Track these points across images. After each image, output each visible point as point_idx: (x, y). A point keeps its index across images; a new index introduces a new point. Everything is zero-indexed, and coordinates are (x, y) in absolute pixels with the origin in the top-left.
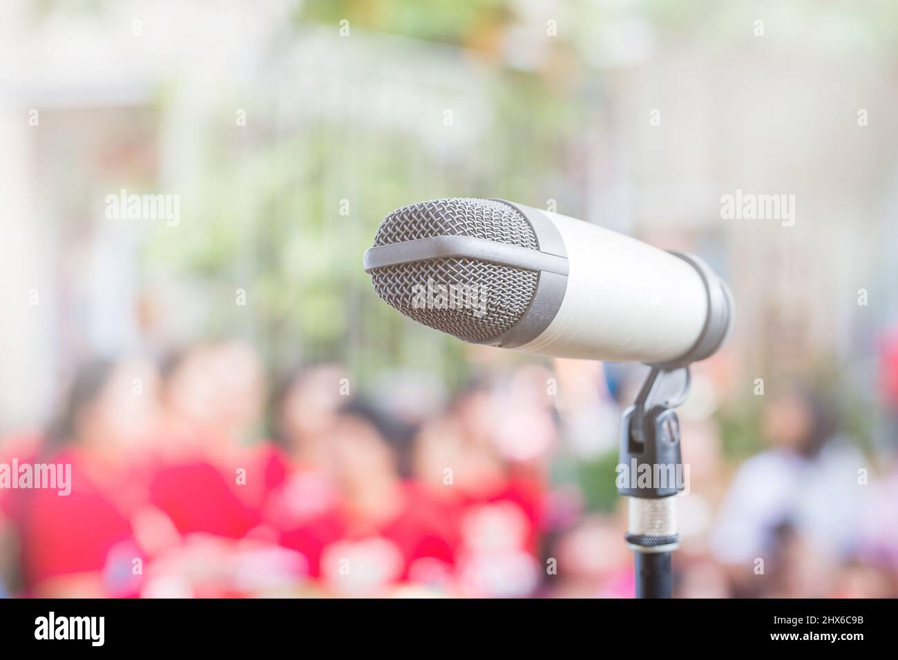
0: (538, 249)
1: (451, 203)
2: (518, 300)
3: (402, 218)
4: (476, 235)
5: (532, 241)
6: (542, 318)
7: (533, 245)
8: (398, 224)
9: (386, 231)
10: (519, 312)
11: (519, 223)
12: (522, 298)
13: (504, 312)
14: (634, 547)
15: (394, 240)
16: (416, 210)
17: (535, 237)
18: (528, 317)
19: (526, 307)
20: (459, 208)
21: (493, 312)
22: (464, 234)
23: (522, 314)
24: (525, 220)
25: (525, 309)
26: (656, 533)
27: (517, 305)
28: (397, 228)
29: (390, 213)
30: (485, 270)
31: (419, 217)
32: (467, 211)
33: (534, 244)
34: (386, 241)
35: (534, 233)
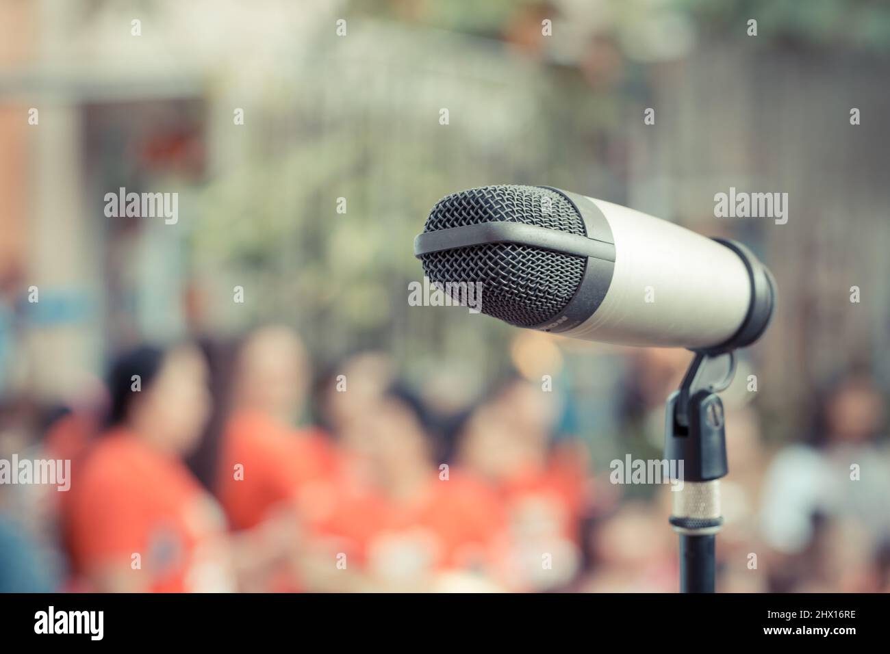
0: (586, 236)
1: (500, 190)
2: (566, 286)
3: (452, 205)
4: (525, 221)
5: (579, 227)
6: (589, 303)
7: (580, 232)
8: (449, 210)
9: (436, 217)
10: (567, 297)
11: (567, 210)
12: (570, 283)
13: (552, 297)
14: (678, 529)
15: (445, 226)
16: (465, 197)
17: (583, 224)
18: (576, 302)
19: (573, 292)
20: (509, 194)
21: (541, 297)
22: (513, 220)
23: (570, 299)
24: (573, 207)
25: (573, 294)
26: (700, 516)
27: (565, 290)
28: (447, 214)
29: (440, 200)
30: (533, 256)
31: (469, 203)
32: (516, 198)
33: (582, 230)
34: (436, 227)
35: (582, 220)
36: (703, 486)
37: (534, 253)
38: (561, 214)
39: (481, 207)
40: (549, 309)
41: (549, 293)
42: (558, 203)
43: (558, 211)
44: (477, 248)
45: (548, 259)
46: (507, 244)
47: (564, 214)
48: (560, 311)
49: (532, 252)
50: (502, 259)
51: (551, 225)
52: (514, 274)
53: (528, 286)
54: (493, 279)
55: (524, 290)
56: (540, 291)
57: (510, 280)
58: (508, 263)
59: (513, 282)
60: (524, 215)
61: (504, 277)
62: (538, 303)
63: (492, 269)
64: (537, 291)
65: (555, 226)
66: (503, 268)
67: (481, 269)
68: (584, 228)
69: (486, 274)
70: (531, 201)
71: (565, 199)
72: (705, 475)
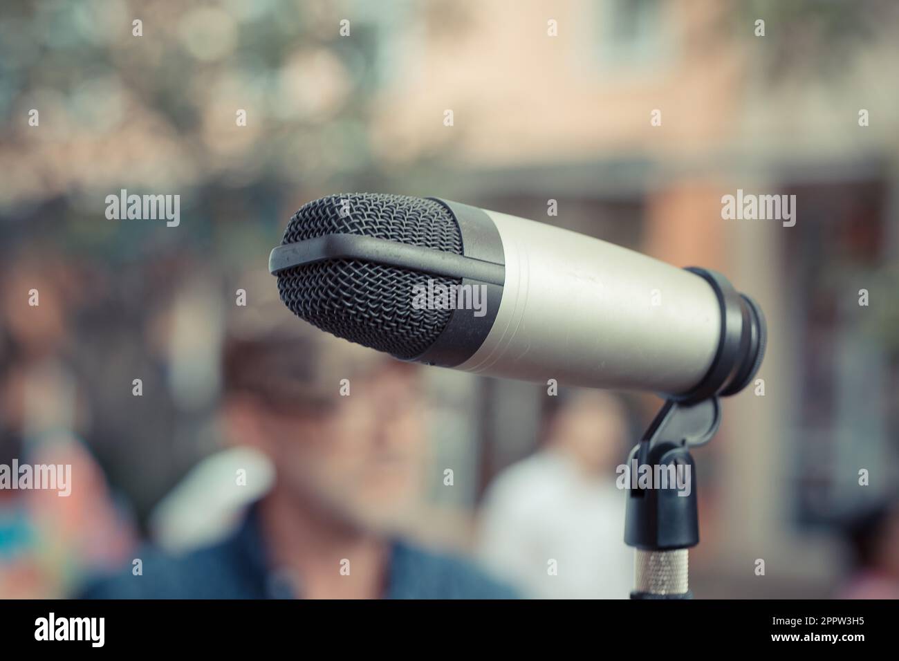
36: (663, 556)
37: (385, 271)
38: (432, 229)
39: (328, 216)
40: (418, 337)
41: (413, 320)
42: (434, 216)
43: (429, 225)
44: (326, 264)
45: (406, 279)
46: (349, 260)
47: (436, 228)
48: (434, 340)
49: (382, 270)
50: (343, 277)
51: (413, 241)
52: (359, 296)
53: (382, 310)
54: (335, 301)
55: (377, 315)
56: (400, 316)
57: (355, 302)
58: (350, 282)
59: (360, 305)
60: (375, 227)
61: (347, 299)
62: (401, 330)
63: (332, 289)
64: (396, 316)
65: (419, 241)
66: (344, 288)
67: (321, 288)
68: (461, 245)
69: (326, 294)
70: (393, 212)
71: (448, 213)
72: (662, 542)
